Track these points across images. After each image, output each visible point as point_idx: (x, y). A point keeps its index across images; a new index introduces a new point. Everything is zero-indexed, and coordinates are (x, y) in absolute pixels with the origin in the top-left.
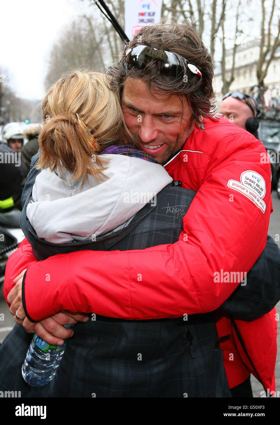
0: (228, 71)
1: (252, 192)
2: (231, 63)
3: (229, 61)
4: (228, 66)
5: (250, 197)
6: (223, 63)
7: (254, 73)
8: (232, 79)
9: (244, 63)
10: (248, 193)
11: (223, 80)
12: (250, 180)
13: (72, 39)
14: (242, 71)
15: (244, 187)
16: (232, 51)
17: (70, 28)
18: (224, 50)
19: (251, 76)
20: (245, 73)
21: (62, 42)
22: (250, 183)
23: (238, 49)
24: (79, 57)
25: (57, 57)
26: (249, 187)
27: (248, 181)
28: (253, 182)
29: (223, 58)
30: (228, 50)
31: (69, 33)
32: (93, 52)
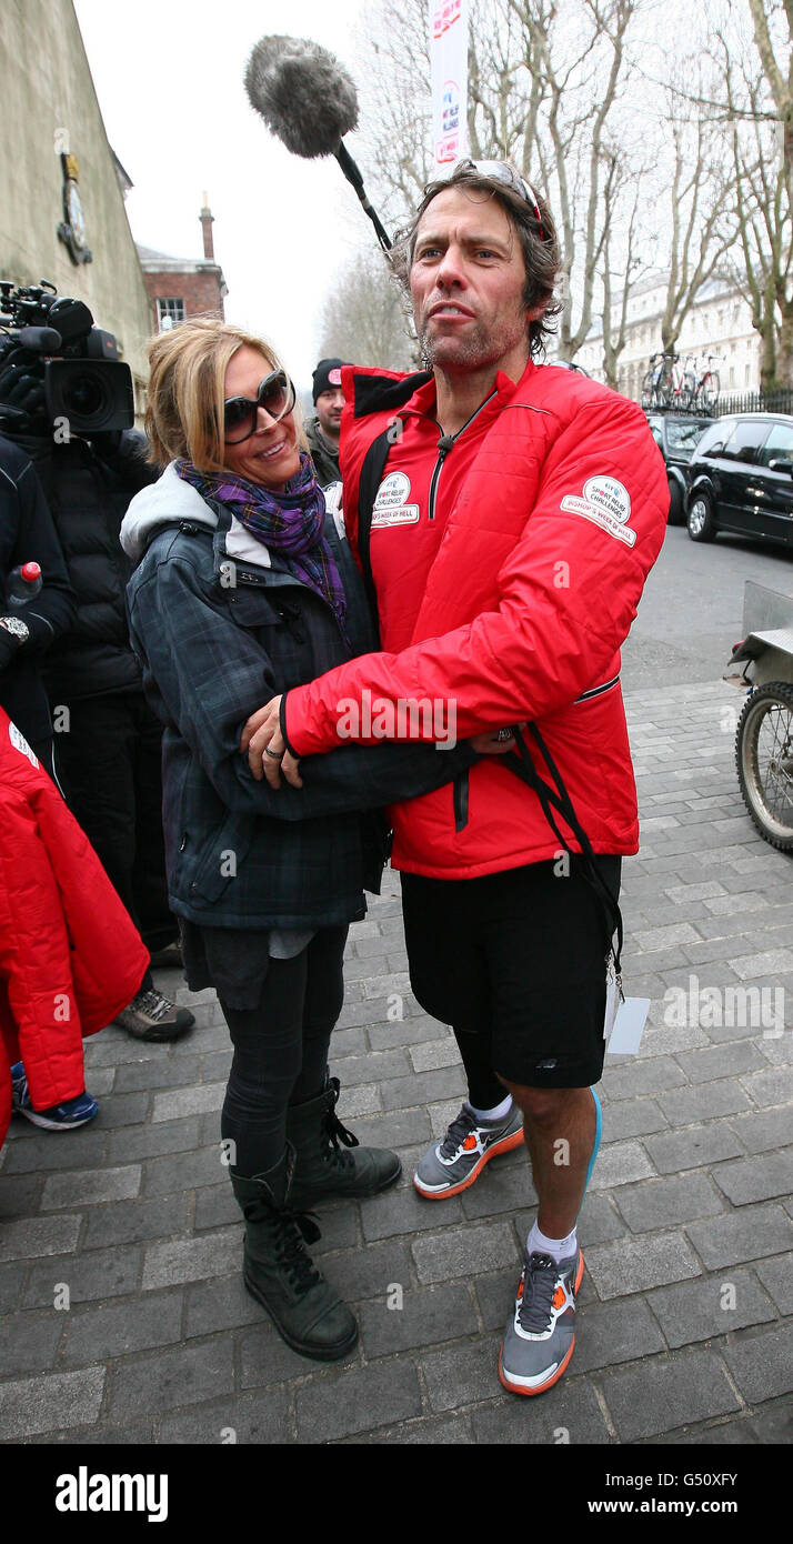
0: (615, 332)
1: (602, 511)
2: (620, 315)
3: (616, 311)
4: (615, 323)
5: (600, 522)
6: (606, 316)
7: (659, 333)
8: (622, 345)
9: (641, 317)
10: (596, 515)
11: (606, 346)
12: (602, 493)
13: (356, 286)
14: (638, 330)
15: (588, 504)
16: (621, 296)
17: (352, 268)
18: (608, 294)
19: (652, 337)
20: (643, 333)
21: (341, 291)
22: (604, 498)
23: (631, 291)
24: (370, 316)
25: (334, 318)
26: (599, 504)
27: (598, 494)
28: (606, 495)
29: (607, 309)
30: (615, 294)
31: (352, 274)
32: (392, 308)
